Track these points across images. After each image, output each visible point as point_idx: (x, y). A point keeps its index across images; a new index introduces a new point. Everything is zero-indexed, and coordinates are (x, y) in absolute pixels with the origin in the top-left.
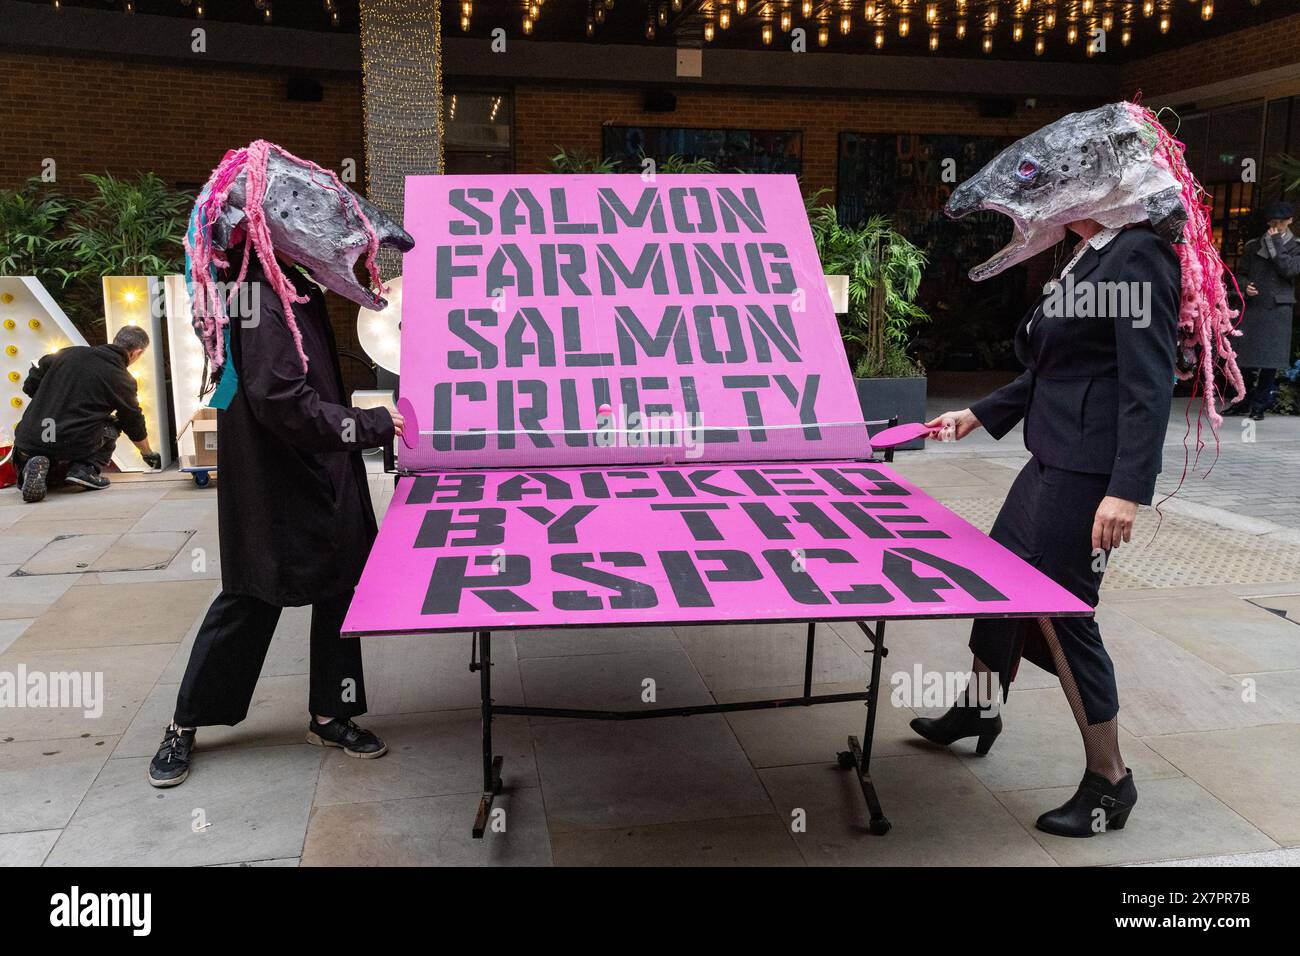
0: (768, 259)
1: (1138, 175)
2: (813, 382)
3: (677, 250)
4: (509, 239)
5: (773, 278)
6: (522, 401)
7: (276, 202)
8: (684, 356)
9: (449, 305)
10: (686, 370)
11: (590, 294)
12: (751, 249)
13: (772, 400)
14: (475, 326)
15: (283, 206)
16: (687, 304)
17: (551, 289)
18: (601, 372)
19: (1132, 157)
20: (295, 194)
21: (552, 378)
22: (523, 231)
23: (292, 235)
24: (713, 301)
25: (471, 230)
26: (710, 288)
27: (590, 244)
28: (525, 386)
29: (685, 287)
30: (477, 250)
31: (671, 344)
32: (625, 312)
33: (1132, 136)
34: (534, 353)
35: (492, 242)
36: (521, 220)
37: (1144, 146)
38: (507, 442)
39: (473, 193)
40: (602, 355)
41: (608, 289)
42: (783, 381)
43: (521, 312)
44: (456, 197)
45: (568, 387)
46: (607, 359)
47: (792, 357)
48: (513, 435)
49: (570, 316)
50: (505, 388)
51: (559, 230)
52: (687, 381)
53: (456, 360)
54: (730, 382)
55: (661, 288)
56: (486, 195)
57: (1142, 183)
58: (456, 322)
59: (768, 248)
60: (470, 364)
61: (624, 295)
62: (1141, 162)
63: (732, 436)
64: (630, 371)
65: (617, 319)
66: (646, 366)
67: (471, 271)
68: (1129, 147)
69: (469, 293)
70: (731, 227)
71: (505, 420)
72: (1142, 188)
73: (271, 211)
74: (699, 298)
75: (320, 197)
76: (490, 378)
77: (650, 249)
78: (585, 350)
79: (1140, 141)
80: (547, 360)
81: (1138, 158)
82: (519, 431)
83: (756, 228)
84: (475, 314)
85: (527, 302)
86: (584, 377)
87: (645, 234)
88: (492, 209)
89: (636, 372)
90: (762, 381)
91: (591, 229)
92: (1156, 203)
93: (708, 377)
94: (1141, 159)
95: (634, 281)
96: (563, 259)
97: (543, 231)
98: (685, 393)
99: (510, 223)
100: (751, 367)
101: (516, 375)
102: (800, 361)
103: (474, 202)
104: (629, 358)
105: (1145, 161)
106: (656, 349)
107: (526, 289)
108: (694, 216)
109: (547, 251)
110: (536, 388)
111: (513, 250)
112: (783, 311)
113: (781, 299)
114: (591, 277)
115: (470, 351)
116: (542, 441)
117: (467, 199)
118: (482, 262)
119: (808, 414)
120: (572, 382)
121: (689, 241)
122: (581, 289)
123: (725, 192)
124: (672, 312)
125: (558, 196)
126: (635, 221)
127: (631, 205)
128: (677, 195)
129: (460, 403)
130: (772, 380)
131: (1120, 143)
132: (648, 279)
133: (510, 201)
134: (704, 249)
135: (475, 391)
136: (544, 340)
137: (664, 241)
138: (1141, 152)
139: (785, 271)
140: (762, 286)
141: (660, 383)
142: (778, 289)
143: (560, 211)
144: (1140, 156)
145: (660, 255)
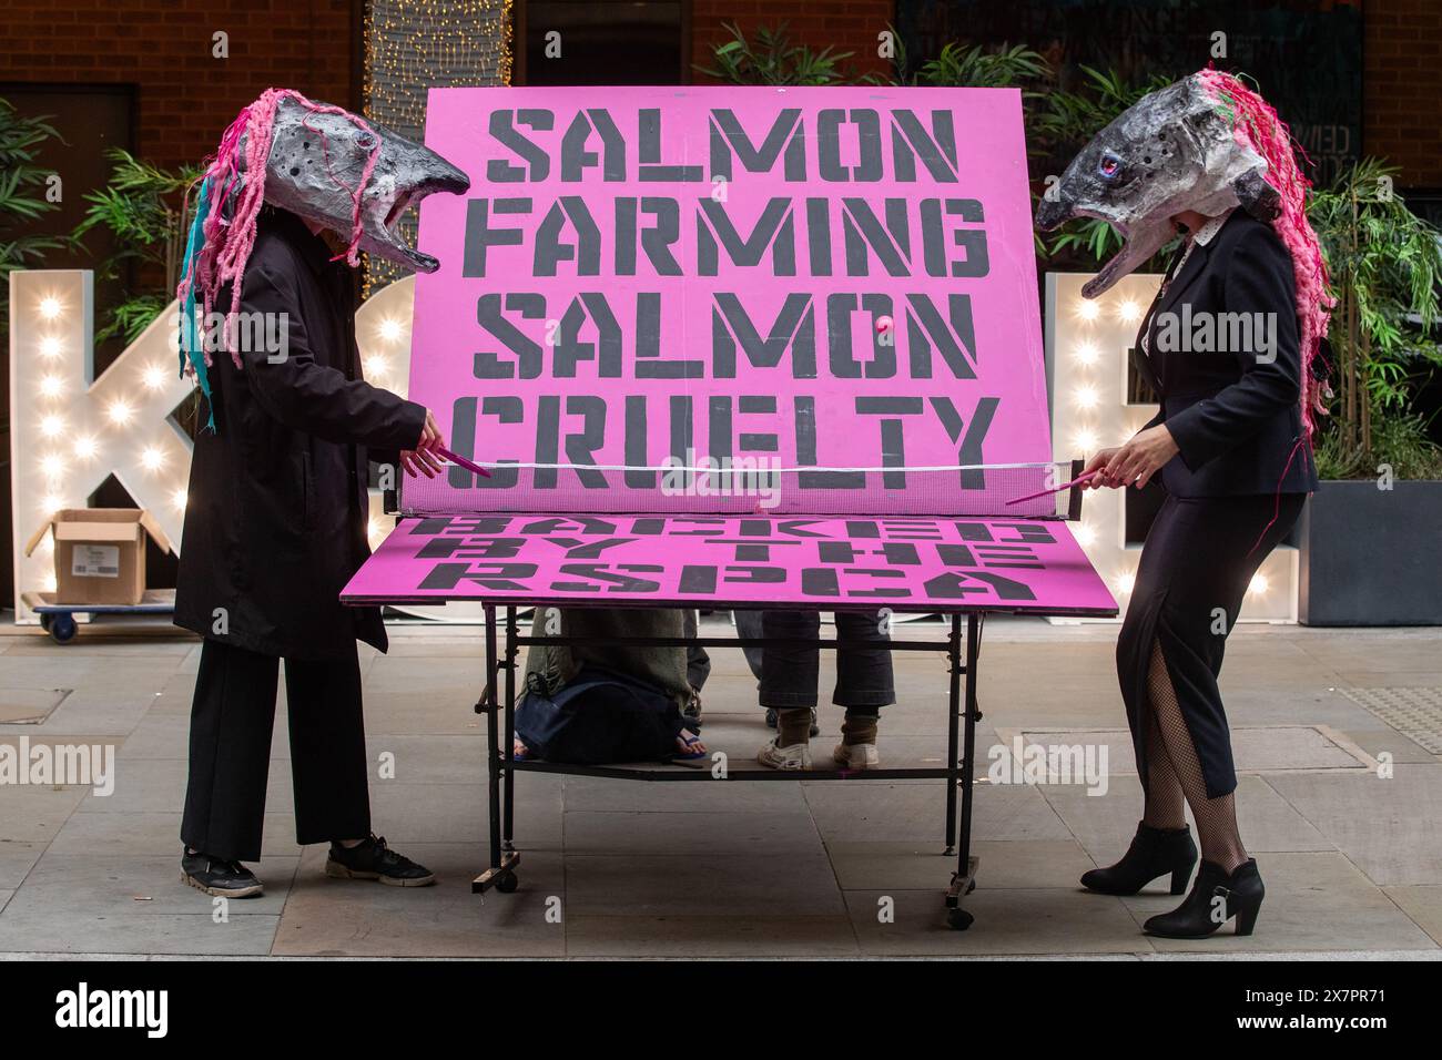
0: (952, 223)
1: (1223, 156)
2: (987, 408)
3: (818, 209)
4: (571, 189)
5: (955, 253)
6: (571, 424)
7: (283, 159)
8: (805, 367)
9: (479, 287)
10: (805, 387)
11: (681, 274)
12: (930, 209)
13: (922, 431)
14: (514, 318)
15: (292, 162)
16: (819, 291)
17: (625, 266)
18: (683, 386)
19: (1213, 137)
20: (306, 145)
21: (614, 393)
22: (593, 175)
23: (305, 194)
24: (859, 286)
25: (517, 175)
26: (858, 267)
27: (686, 197)
28: (576, 405)
29: (821, 266)
30: (523, 206)
31: (789, 349)
32: (728, 302)
33: (1208, 114)
34: (593, 358)
35: (547, 193)
36: (591, 160)
37: (1223, 123)
38: (546, 479)
39: (525, 116)
40: (688, 362)
41: (708, 266)
42: (944, 407)
43: (579, 298)
44: (500, 124)
45: (636, 407)
46: (694, 370)
47: (962, 370)
48: (556, 470)
49: (649, 306)
50: (548, 406)
51: (645, 175)
52: (804, 403)
53: (486, 366)
54: (866, 405)
55: (785, 266)
56: (542, 119)
57: (1228, 165)
58: (489, 312)
59: (955, 206)
60: (504, 371)
61: (730, 275)
62: (1223, 142)
63: (857, 480)
64: (725, 387)
65: (715, 311)
66: (749, 379)
67: (514, 237)
68: (1208, 126)
69: (510, 270)
70: (905, 173)
71: (546, 450)
72: (1230, 169)
73: (278, 169)
74: (840, 280)
75: (337, 143)
76: (528, 392)
77: (778, 206)
78: (665, 355)
79: (1218, 118)
80: (611, 368)
81: (1220, 138)
82: (564, 465)
83: (942, 174)
84: (516, 301)
85: (590, 284)
86: (658, 393)
87: (773, 182)
88: (550, 142)
89: (733, 388)
90: (913, 405)
91: (694, 174)
92: (1244, 186)
93: (834, 396)
94: (1222, 138)
95: (746, 255)
96: (647, 221)
97: (622, 178)
98: (800, 420)
99: (574, 162)
100: (901, 384)
101: (564, 388)
102: (975, 378)
103: (525, 130)
104: (725, 368)
105: (1226, 141)
106: (765, 356)
107: (589, 266)
108: (850, 155)
109: (625, 208)
110: (591, 408)
111: (575, 205)
112: (960, 304)
113: (964, 285)
114: (685, 250)
115: (506, 354)
116: (593, 480)
117: (515, 125)
118: (530, 224)
119: (971, 452)
120: (642, 399)
121: (836, 194)
122: (668, 267)
123: (905, 117)
124: (796, 302)
125: (650, 120)
126: (758, 162)
127: (758, 137)
128: (829, 120)
129: (487, 427)
130: (927, 404)
131: (1198, 125)
132: (768, 252)
133: (579, 129)
134: (858, 207)
135: (508, 410)
136: (608, 340)
137: (799, 195)
138: (1221, 131)
139: (975, 243)
140: (935, 266)
141: (765, 404)
142: (960, 270)
143: (650, 148)
144: (1220, 135)
145: (791, 216)
